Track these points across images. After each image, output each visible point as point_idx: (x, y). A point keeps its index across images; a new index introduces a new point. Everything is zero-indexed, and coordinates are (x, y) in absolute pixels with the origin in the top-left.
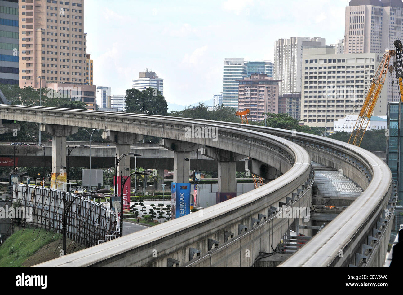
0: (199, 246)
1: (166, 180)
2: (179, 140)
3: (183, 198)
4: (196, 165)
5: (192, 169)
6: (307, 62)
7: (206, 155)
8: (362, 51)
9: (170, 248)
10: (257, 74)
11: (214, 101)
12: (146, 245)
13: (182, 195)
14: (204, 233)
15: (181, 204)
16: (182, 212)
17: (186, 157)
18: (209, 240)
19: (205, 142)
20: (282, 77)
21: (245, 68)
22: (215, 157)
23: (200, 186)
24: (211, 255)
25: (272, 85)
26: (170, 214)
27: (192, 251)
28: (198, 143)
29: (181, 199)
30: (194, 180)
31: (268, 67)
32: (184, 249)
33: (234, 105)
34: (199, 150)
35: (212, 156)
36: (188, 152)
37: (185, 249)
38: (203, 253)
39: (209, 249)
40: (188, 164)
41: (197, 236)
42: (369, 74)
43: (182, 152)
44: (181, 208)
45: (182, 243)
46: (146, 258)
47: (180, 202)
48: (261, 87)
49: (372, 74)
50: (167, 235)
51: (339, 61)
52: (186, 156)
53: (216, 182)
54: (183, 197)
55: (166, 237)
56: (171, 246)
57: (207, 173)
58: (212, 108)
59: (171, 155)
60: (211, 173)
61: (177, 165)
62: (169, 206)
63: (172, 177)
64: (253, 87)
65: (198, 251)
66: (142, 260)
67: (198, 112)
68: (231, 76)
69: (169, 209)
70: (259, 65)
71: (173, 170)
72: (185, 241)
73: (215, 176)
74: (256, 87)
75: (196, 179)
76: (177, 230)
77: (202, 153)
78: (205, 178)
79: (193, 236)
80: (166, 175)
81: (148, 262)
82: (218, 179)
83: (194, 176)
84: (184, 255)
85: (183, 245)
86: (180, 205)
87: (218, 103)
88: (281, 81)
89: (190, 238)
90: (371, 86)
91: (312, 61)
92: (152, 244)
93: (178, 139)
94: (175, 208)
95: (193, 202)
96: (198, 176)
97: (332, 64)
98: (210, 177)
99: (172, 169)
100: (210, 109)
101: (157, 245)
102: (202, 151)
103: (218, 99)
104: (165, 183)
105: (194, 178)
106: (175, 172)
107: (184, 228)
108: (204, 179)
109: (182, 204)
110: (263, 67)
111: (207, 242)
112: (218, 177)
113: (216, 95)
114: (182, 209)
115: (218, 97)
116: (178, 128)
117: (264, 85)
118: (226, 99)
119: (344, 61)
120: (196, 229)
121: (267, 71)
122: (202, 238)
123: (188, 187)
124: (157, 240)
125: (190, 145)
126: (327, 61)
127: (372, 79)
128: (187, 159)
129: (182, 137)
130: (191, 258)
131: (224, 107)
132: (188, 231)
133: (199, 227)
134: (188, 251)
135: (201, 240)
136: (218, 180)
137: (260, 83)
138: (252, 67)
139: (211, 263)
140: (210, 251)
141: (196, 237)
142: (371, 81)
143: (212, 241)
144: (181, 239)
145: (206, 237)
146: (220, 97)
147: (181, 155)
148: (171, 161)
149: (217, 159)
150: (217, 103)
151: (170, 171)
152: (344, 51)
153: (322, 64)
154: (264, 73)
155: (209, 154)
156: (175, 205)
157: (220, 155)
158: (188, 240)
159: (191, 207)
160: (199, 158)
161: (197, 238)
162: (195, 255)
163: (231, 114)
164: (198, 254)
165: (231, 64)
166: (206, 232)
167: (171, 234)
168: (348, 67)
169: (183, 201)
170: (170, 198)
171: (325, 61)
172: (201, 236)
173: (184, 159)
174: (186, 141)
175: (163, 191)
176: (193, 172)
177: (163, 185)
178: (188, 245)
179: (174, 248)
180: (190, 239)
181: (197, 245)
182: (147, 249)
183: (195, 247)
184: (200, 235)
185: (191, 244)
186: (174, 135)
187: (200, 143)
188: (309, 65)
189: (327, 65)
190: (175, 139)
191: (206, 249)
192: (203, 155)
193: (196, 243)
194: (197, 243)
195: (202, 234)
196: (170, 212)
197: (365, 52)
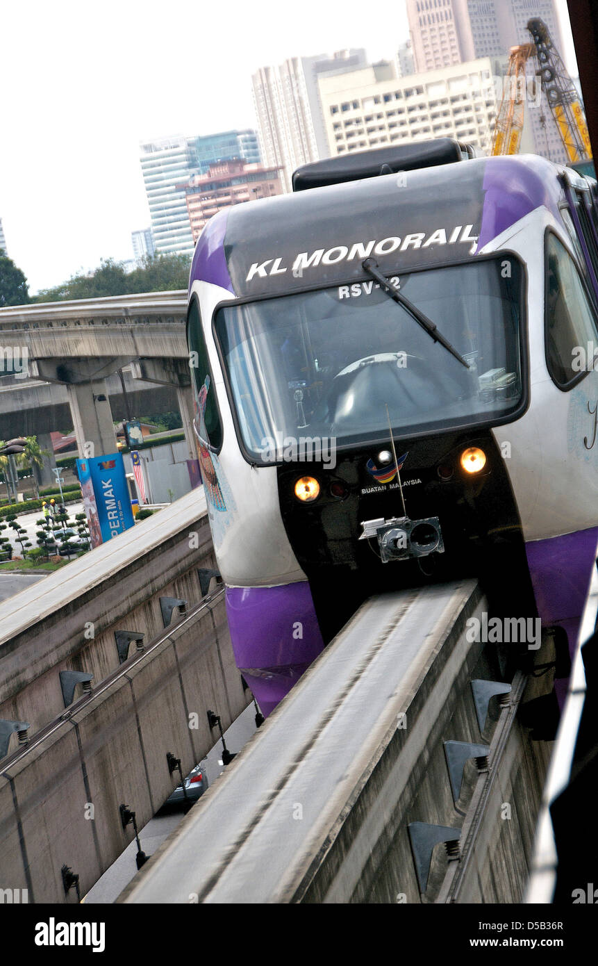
0: (179, 589)
1: (59, 457)
2: (73, 355)
3: (110, 491)
4: (126, 407)
5: (117, 418)
6: (334, 110)
7: (145, 377)
8: (458, 58)
9: (115, 607)
10: (222, 163)
11: (135, 246)
12: (59, 611)
13: (107, 485)
14: (185, 558)
15: (108, 505)
16: (116, 525)
17: (97, 394)
18: (199, 572)
19: (136, 348)
20: (283, 160)
21: (191, 153)
22: (166, 380)
23: (144, 454)
24: (211, 605)
25: (265, 182)
26: (87, 536)
27: (165, 605)
28: (120, 354)
29: (105, 494)
30: (128, 442)
31: (245, 141)
32: (146, 603)
33: (184, 248)
34: (125, 370)
35: (159, 378)
36: (100, 381)
37: (150, 604)
38: (190, 604)
39: (204, 593)
40: (105, 407)
41: (172, 567)
42: (484, 111)
43: (86, 383)
44: (111, 516)
45: (139, 590)
46: (64, 642)
47: (107, 502)
48: (239, 192)
49: (491, 109)
50: (103, 580)
51: (408, 94)
52: (98, 389)
53: (181, 438)
54: (110, 488)
55: (101, 584)
56: (115, 602)
57: (153, 420)
58: (134, 263)
59: (60, 395)
60: (165, 419)
61: (81, 414)
62: (80, 517)
63: (73, 446)
64: (219, 195)
65: (179, 602)
66: (57, 647)
67: (103, 279)
68: (162, 179)
69: (83, 523)
70: (221, 140)
71: (72, 429)
72: (145, 586)
73: (175, 423)
74: (227, 194)
75: (131, 441)
76: (123, 564)
77: (134, 376)
78: (151, 433)
79: (161, 569)
80: (58, 445)
81: (73, 649)
82: (185, 430)
83: (125, 434)
84: (150, 617)
85: (142, 594)
86: (108, 508)
87: (145, 250)
88: (283, 168)
89: (154, 576)
90: (494, 139)
91: (345, 108)
92: (71, 607)
93: (69, 354)
94: (96, 519)
95: (135, 496)
96: (135, 433)
97: (394, 104)
98: (164, 428)
99: (69, 427)
100: (129, 269)
101: (84, 607)
102: (134, 370)
103: (143, 238)
104: (59, 464)
105: (127, 438)
106: (78, 434)
107: (137, 555)
108: (150, 438)
109: (110, 504)
110: (233, 143)
111: (195, 578)
112: (184, 425)
113: (138, 232)
114: (113, 517)
115: (142, 235)
116: (64, 328)
117: (244, 187)
118: (162, 238)
119: (419, 91)
120: (164, 552)
121: (246, 151)
122: (183, 571)
123: (116, 463)
124: (81, 596)
125: (102, 363)
126: (382, 99)
127: (493, 121)
128: (102, 398)
129: (79, 348)
130: (166, 623)
131: (162, 256)
132: (148, 561)
133: (172, 546)
134: (156, 607)
135: (182, 576)
136: (185, 433)
137: (234, 183)
138: (208, 148)
139: (214, 623)
140: (207, 597)
141: (167, 570)
142: (492, 128)
143: (206, 572)
144: (137, 580)
145: (190, 566)
146: (147, 233)
147: (85, 390)
148: (63, 409)
149: (172, 382)
150: (143, 251)
151: (66, 434)
152: (416, 66)
153: (370, 108)
154: (238, 156)
155: (151, 374)
156: (94, 511)
157: (177, 372)
158: (152, 581)
159: (135, 509)
160: (128, 390)
161: (172, 573)
162: (175, 611)
163: (181, 269)
164: (182, 608)
165: (156, 150)
166: (188, 556)
167: (111, 575)
168: (432, 105)
169: (111, 498)
170: (78, 498)
171: (376, 101)
172: (179, 567)
173: (94, 397)
174: (90, 354)
175: (59, 483)
176: (120, 425)
177: (57, 471)
178: (154, 593)
179: (124, 607)
180: (156, 578)
181: (175, 589)
182: (62, 621)
183: (170, 594)
184: (175, 564)
185: (159, 590)
186: (59, 346)
187: (125, 353)
188: (341, 117)
189: (383, 108)
190: (63, 355)
191: (197, 592)
192: (138, 379)
193: (170, 585)
194: (174, 585)
195: (180, 561)
196: (87, 530)
197: (464, 59)
